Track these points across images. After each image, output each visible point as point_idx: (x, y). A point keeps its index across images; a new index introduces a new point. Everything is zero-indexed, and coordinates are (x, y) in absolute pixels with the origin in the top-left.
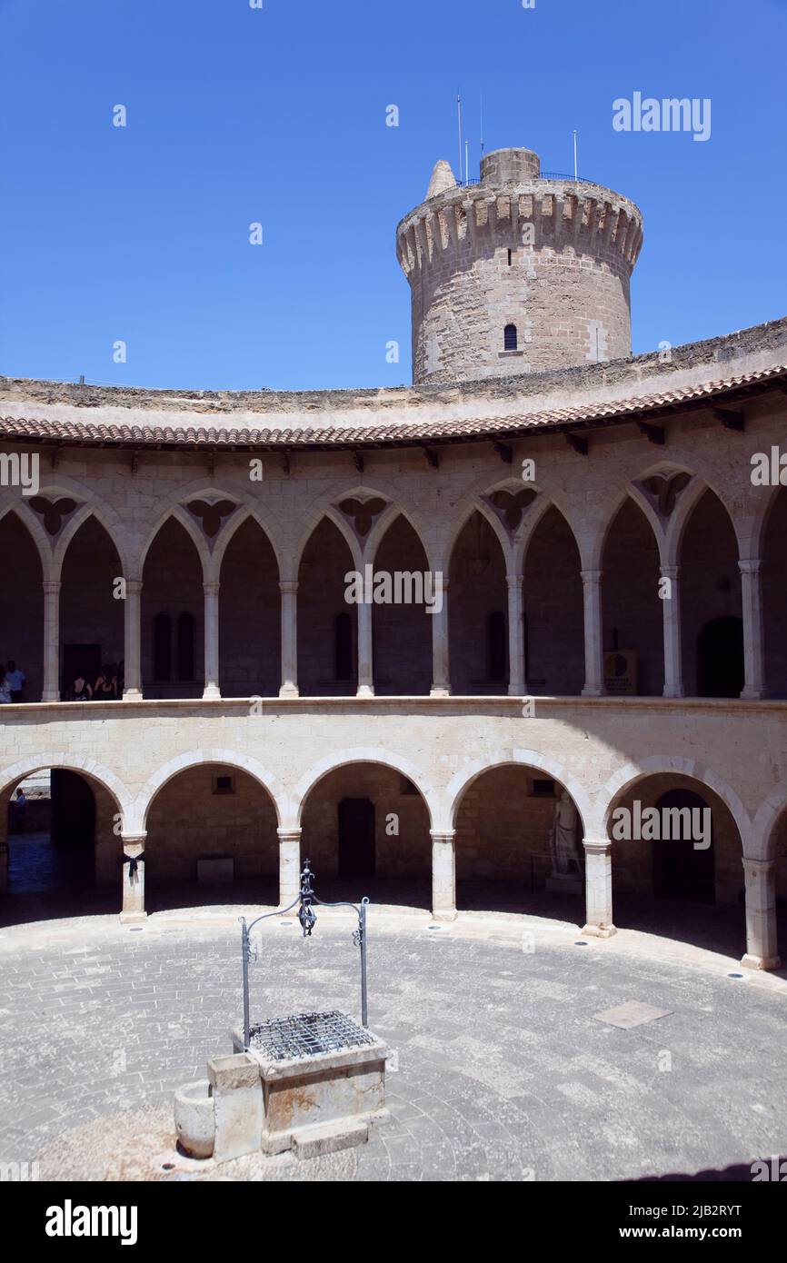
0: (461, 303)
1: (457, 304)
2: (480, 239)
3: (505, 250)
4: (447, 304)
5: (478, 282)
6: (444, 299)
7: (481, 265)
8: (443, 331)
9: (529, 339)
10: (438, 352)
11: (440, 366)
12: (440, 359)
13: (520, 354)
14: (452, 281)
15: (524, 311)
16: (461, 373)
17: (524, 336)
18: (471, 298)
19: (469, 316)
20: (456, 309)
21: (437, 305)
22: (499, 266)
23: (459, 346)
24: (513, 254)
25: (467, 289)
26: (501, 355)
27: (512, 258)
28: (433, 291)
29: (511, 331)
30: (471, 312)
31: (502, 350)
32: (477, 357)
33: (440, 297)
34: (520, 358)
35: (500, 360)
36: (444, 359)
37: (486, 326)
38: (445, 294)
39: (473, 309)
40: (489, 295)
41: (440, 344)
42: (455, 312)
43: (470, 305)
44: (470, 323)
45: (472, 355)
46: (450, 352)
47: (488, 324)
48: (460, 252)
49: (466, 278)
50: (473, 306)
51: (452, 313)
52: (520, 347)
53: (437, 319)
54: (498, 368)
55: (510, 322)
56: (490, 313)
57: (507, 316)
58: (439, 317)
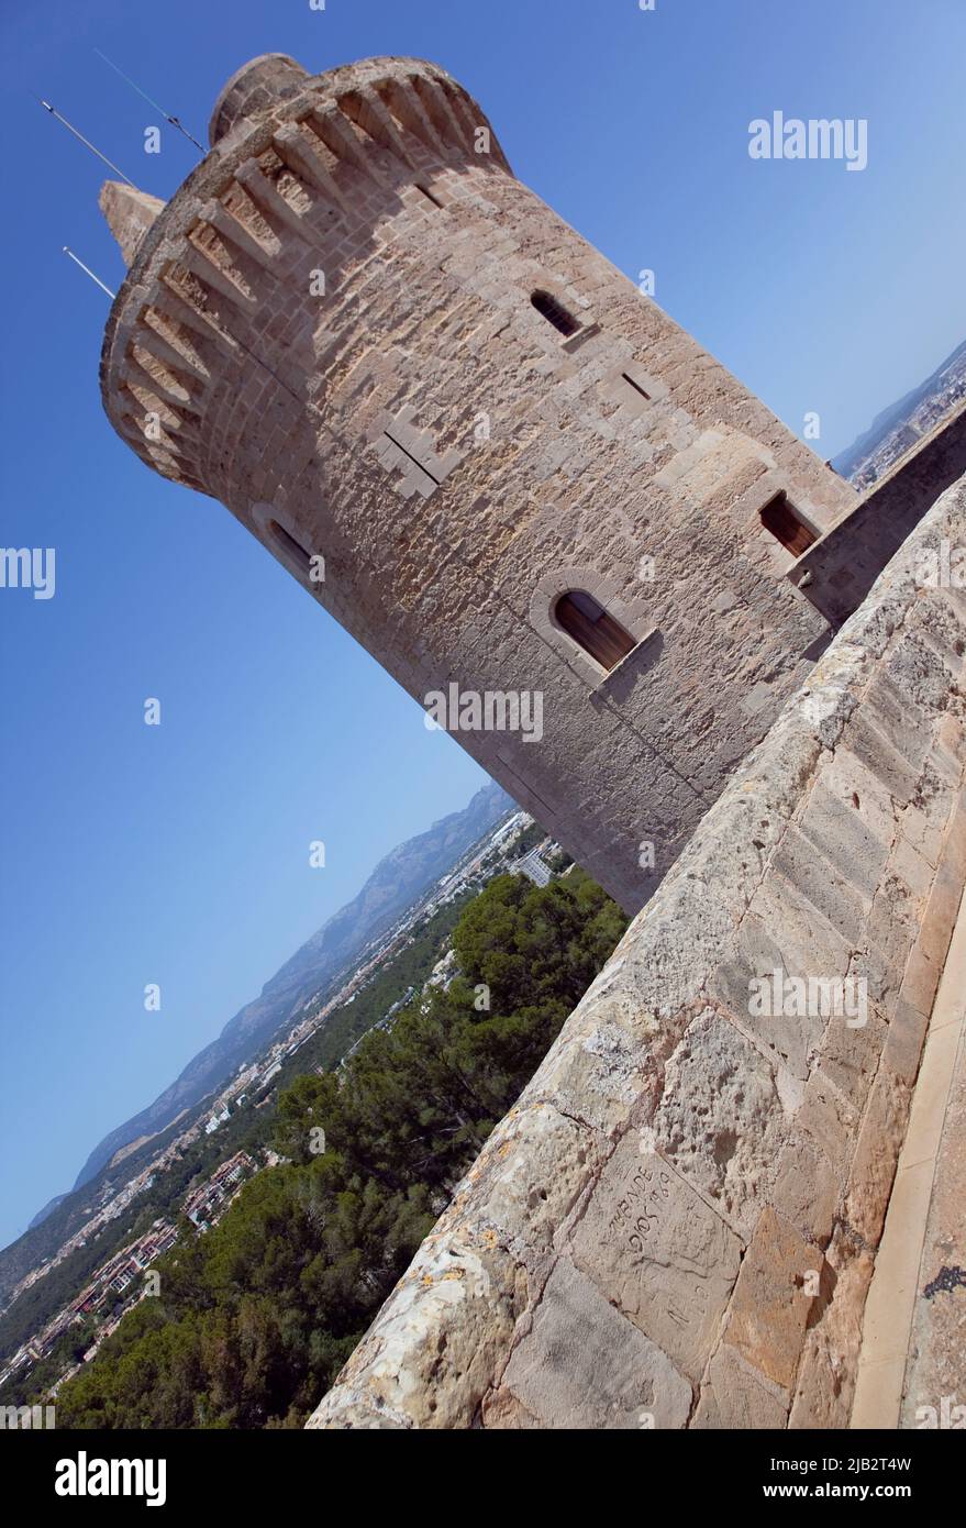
0: (407, 315)
1: (396, 324)
2: (350, 193)
3: (411, 190)
4: (370, 342)
5: (411, 261)
6: (352, 340)
7: (391, 231)
8: (402, 392)
9: (584, 302)
10: (422, 439)
11: (453, 454)
12: (439, 447)
13: (594, 330)
14: (349, 296)
15: (534, 264)
16: (519, 428)
17: (570, 297)
18: (421, 293)
19: (445, 325)
20: (400, 334)
21: (344, 365)
22: (428, 216)
23: (471, 389)
24: (431, 190)
25: (397, 284)
26: (570, 348)
27: (437, 194)
28: (308, 347)
29: (542, 302)
30: (445, 315)
31: (564, 340)
32: (529, 378)
33: (341, 342)
34: (601, 338)
35: (575, 356)
36: (451, 436)
37: (496, 319)
38: (350, 330)
39: (442, 308)
40: (453, 268)
41: (416, 421)
42: (403, 342)
43: (429, 306)
44: (457, 334)
45: (513, 382)
46: (455, 412)
47: (496, 315)
48: (324, 238)
49: (378, 269)
50: (439, 303)
51: (398, 348)
52: (586, 320)
53: (368, 383)
54: (585, 371)
55: (531, 288)
56: (482, 293)
57: (518, 282)
58: (369, 378)
